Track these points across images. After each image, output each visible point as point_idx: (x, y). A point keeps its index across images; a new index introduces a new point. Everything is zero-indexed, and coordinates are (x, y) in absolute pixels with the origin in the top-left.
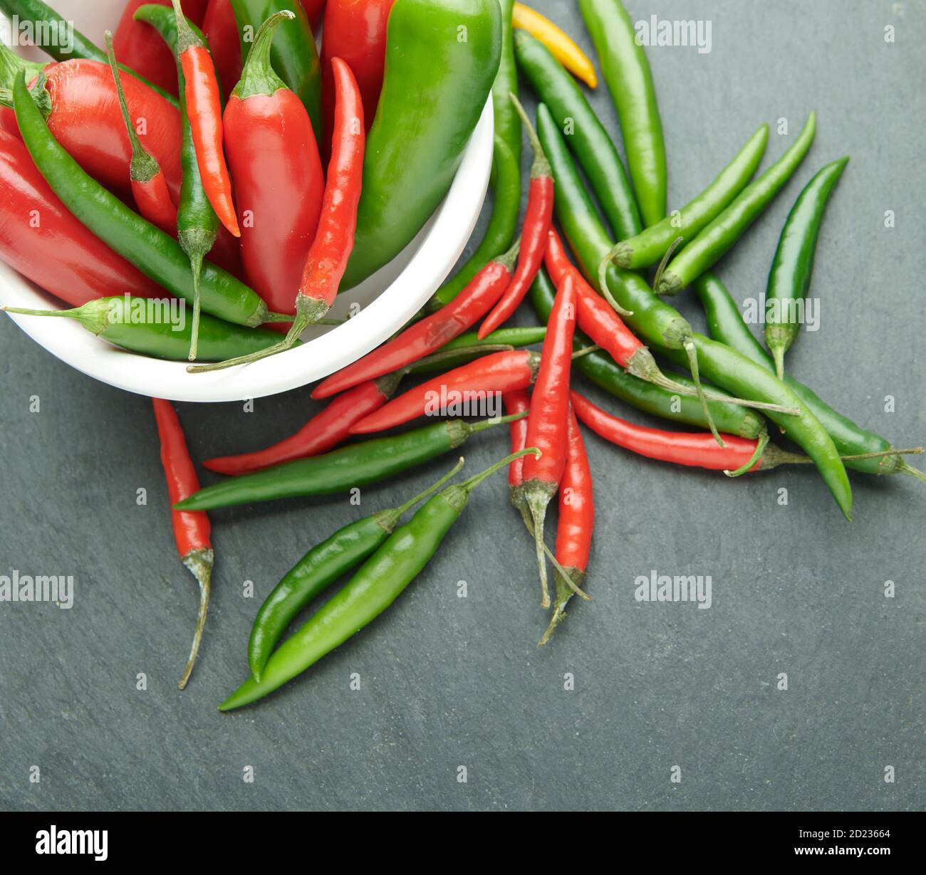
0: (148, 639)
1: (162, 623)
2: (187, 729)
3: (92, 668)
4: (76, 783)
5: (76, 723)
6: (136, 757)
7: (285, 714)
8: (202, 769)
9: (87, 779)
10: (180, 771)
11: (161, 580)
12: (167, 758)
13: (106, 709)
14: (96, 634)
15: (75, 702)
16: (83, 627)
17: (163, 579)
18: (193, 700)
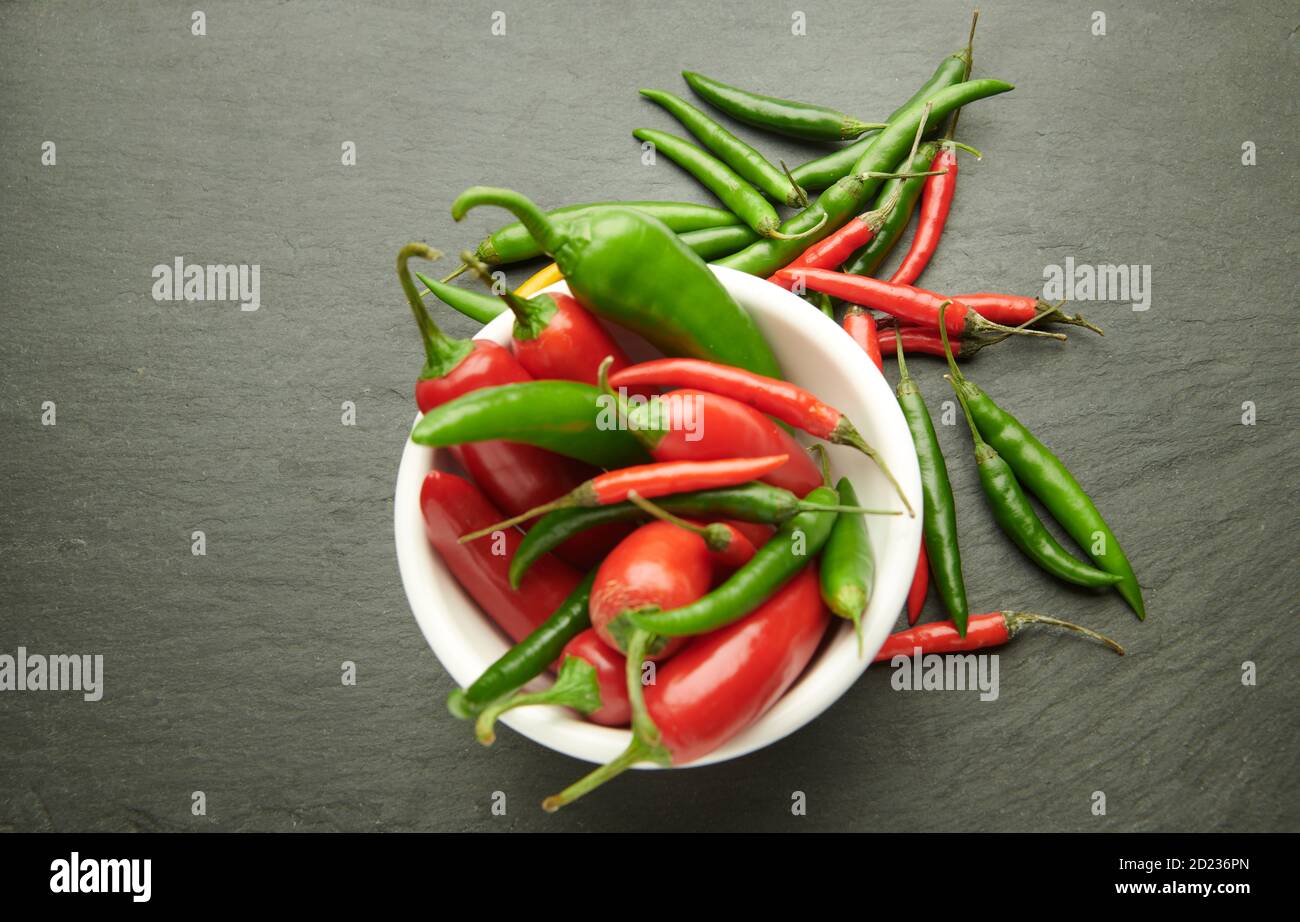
0: (1076, 682)
1: (1061, 669)
2: (1161, 649)
3: (1102, 736)
4: (1209, 753)
5: (1154, 751)
6: (1186, 697)
7: (1149, 561)
8: (1198, 637)
9: (1207, 741)
10: (1200, 657)
11: (1020, 668)
12: (1188, 668)
13: (1140, 723)
14: (1069, 731)
15: (1133, 752)
16: (1062, 743)
17: (1020, 665)
18: (1134, 643)
